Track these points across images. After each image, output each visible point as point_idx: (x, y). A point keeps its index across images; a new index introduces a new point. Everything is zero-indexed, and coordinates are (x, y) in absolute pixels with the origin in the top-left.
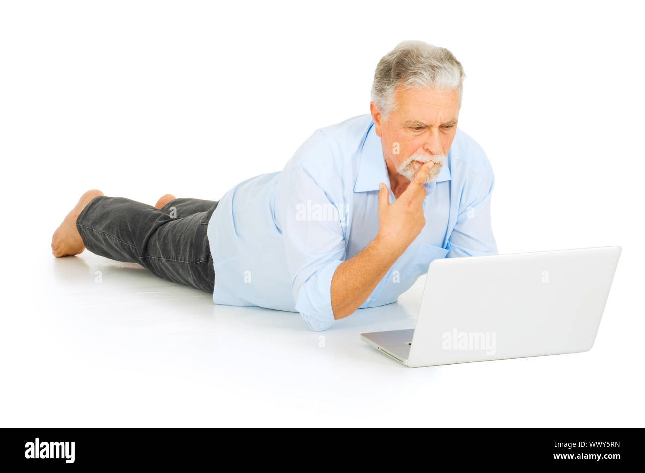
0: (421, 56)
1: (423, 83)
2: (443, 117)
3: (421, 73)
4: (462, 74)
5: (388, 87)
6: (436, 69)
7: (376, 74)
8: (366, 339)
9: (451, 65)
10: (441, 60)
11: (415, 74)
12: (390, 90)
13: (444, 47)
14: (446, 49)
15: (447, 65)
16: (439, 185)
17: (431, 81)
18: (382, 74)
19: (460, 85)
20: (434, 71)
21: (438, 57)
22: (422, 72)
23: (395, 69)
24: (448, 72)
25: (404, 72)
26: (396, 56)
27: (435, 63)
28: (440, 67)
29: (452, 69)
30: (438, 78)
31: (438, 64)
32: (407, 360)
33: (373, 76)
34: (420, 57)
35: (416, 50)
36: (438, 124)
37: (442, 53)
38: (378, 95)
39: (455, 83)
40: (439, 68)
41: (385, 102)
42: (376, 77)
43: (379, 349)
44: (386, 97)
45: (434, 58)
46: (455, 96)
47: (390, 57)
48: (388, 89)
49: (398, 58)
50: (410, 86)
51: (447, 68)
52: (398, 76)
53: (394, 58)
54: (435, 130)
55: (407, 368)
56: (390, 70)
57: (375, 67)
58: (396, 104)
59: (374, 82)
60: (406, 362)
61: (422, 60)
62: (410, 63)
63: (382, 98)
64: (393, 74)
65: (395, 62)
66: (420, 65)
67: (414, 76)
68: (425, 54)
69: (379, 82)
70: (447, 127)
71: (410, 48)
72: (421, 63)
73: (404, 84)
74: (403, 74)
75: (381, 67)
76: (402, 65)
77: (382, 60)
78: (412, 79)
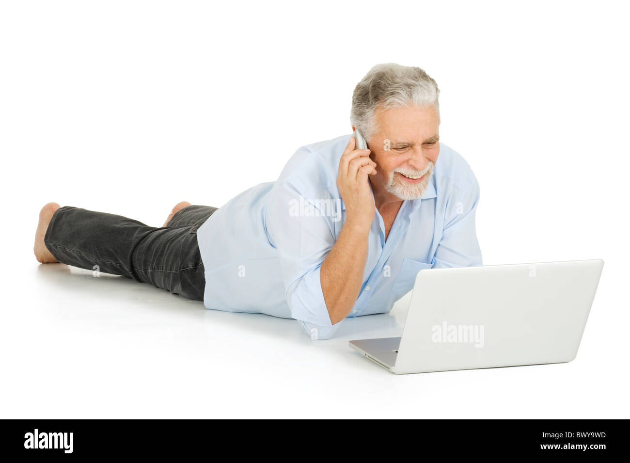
0: (397, 77)
1: (402, 102)
2: (424, 134)
3: (398, 93)
4: (437, 89)
5: (367, 110)
6: (412, 87)
7: (354, 99)
8: (354, 346)
9: (426, 82)
10: (415, 78)
11: (392, 94)
12: (370, 113)
13: (416, 67)
14: (418, 68)
15: (422, 82)
16: (425, 203)
17: (409, 98)
18: (360, 99)
19: (437, 101)
20: (411, 88)
21: (412, 75)
22: (399, 91)
23: (372, 92)
24: (424, 88)
25: (382, 94)
26: (371, 79)
27: (410, 81)
28: (416, 85)
29: (427, 85)
30: (415, 96)
31: (413, 82)
32: (393, 367)
33: (351, 102)
34: (395, 78)
35: (389, 71)
36: (421, 141)
37: (416, 72)
38: (358, 119)
39: (432, 99)
40: (414, 85)
41: (366, 125)
42: (354, 103)
43: (367, 356)
44: (366, 120)
45: (409, 77)
46: (433, 112)
47: (366, 81)
48: (368, 112)
49: (374, 81)
50: (389, 107)
51: (422, 85)
52: (376, 98)
53: (370, 81)
54: (418, 148)
55: (394, 376)
56: (367, 93)
57: (352, 94)
58: (377, 127)
59: (353, 108)
60: (393, 369)
61: (398, 80)
62: (387, 84)
63: (363, 122)
64: (371, 96)
65: (371, 85)
66: (396, 85)
67: (392, 96)
68: (400, 75)
69: (357, 106)
70: (430, 143)
71: (384, 70)
72: (397, 83)
73: (383, 105)
74: (380, 95)
75: (358, 93)
76: (379, 87)
77: (358, 86)
78: (390, 99)
